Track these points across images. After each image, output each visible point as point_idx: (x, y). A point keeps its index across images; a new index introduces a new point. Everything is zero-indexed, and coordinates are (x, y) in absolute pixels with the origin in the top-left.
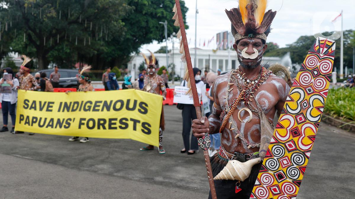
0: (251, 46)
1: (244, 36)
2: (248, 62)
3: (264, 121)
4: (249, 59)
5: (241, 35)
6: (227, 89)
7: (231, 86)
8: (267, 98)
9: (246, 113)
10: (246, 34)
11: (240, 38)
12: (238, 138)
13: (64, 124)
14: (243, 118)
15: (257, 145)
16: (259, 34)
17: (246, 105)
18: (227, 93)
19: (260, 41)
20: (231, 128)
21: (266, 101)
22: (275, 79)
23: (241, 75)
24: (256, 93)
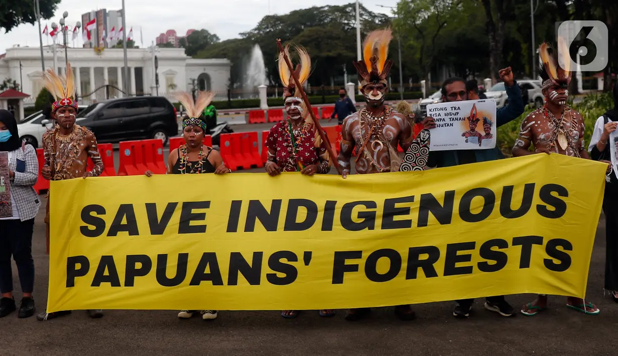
0: (375, 89)
1: (370, 82)
2: (374, 103)
3: (391, 149)
4: (375, 100)
5: (367, 81)
6: (359, 126)
7: (362, 124)
8: (391, 131)
9: (377, 144)
10: (371, 80)
11: (366, 84)
12: (372, 164)
13: (266, 270)
14: (375, 148)
15: (388, 168)
16: (381, 80)
17: (377, 138)
18: (360, 130)
19: (382, 85)
20: (366, 157)
21: (391, 133)
22: (396, 115)
23: (369, 114)
24: (382, 128)
